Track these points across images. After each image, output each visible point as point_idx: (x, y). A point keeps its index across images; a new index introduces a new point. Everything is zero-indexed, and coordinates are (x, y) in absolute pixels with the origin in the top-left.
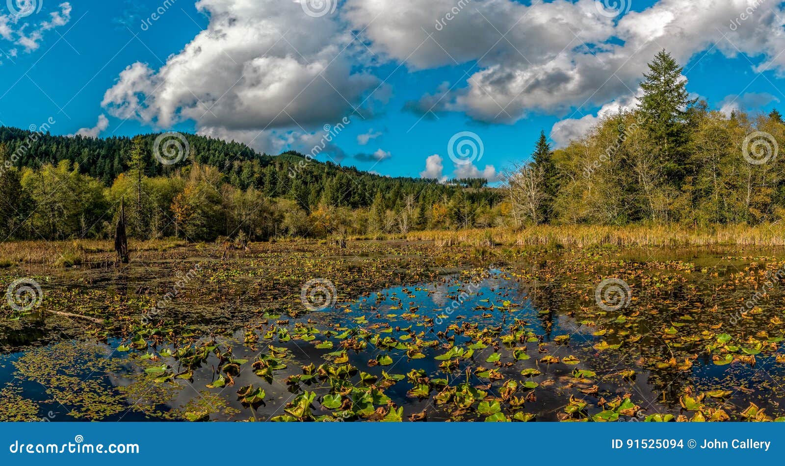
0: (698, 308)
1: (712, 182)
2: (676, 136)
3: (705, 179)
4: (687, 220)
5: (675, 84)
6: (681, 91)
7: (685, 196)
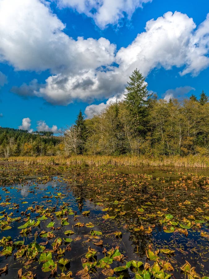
0: (155, 198)
1: (161, 135)
2: (143, 113)
3: (157, 134)
4: (149, 154)
5: (142, 87)
6: (145, 90)
7: (147, 142)
